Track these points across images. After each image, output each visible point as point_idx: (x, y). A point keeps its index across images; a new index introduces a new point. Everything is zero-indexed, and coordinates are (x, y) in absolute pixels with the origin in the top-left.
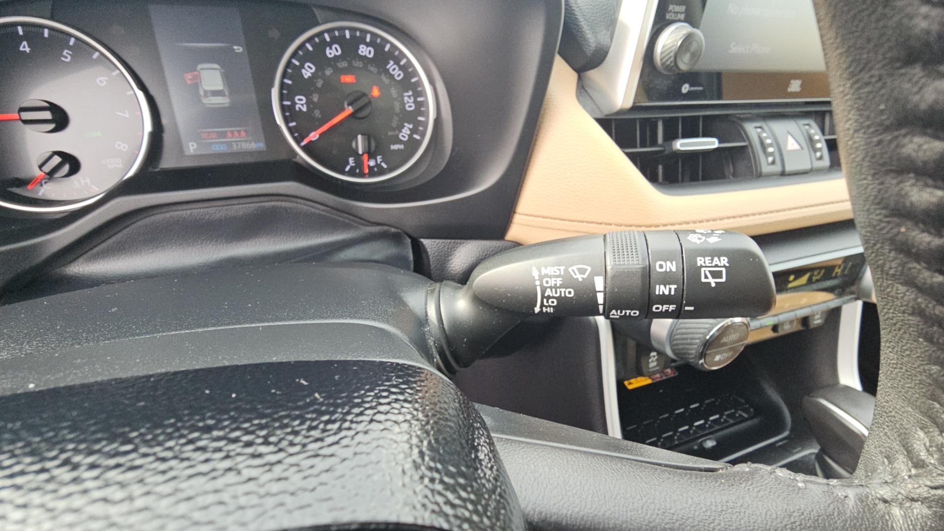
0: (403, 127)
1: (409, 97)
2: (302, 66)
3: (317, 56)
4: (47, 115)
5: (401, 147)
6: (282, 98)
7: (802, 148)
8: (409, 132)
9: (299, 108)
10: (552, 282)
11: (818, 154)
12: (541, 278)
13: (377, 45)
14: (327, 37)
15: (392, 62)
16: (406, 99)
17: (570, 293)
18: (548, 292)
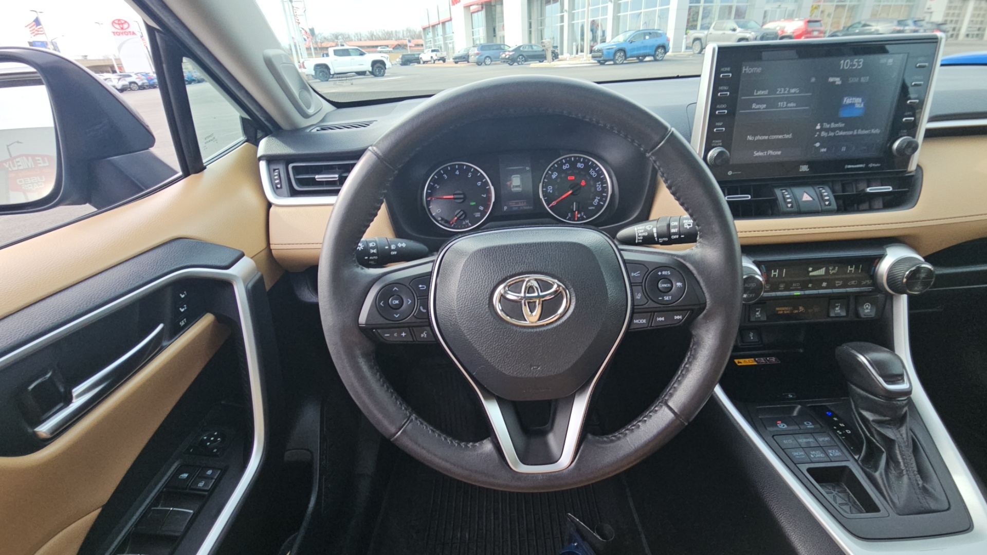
0: (595, 198)
1: (599, 184)
2: (552, 174)
3: (559, 169)
4: (462, 196)
5: (593, 208)
6: (543, 187)
7: (814, 199)
8: (598, 201)
9: (550, 191)
10: (641, 231)
11: (827, 203)
12: (637, 230)
13: (586, 162)
14: (564, 161)
15: (592, 170)
16: (597, 185)
17: (646, 234)
18: (640, 235)
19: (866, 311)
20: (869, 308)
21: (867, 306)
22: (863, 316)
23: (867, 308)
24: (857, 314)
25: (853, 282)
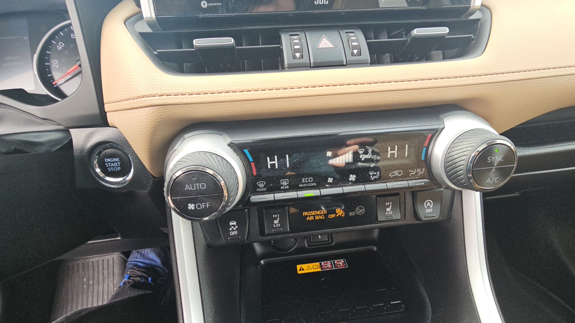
2: (56, 44)
9: (54, 66)
11: (355, 52)
19: (429, 211)
20: (431, 207)
21: (429, 204)
22: (423, 218)
23: (429, 207)
24: (416, 215)
25: (396, 173)
